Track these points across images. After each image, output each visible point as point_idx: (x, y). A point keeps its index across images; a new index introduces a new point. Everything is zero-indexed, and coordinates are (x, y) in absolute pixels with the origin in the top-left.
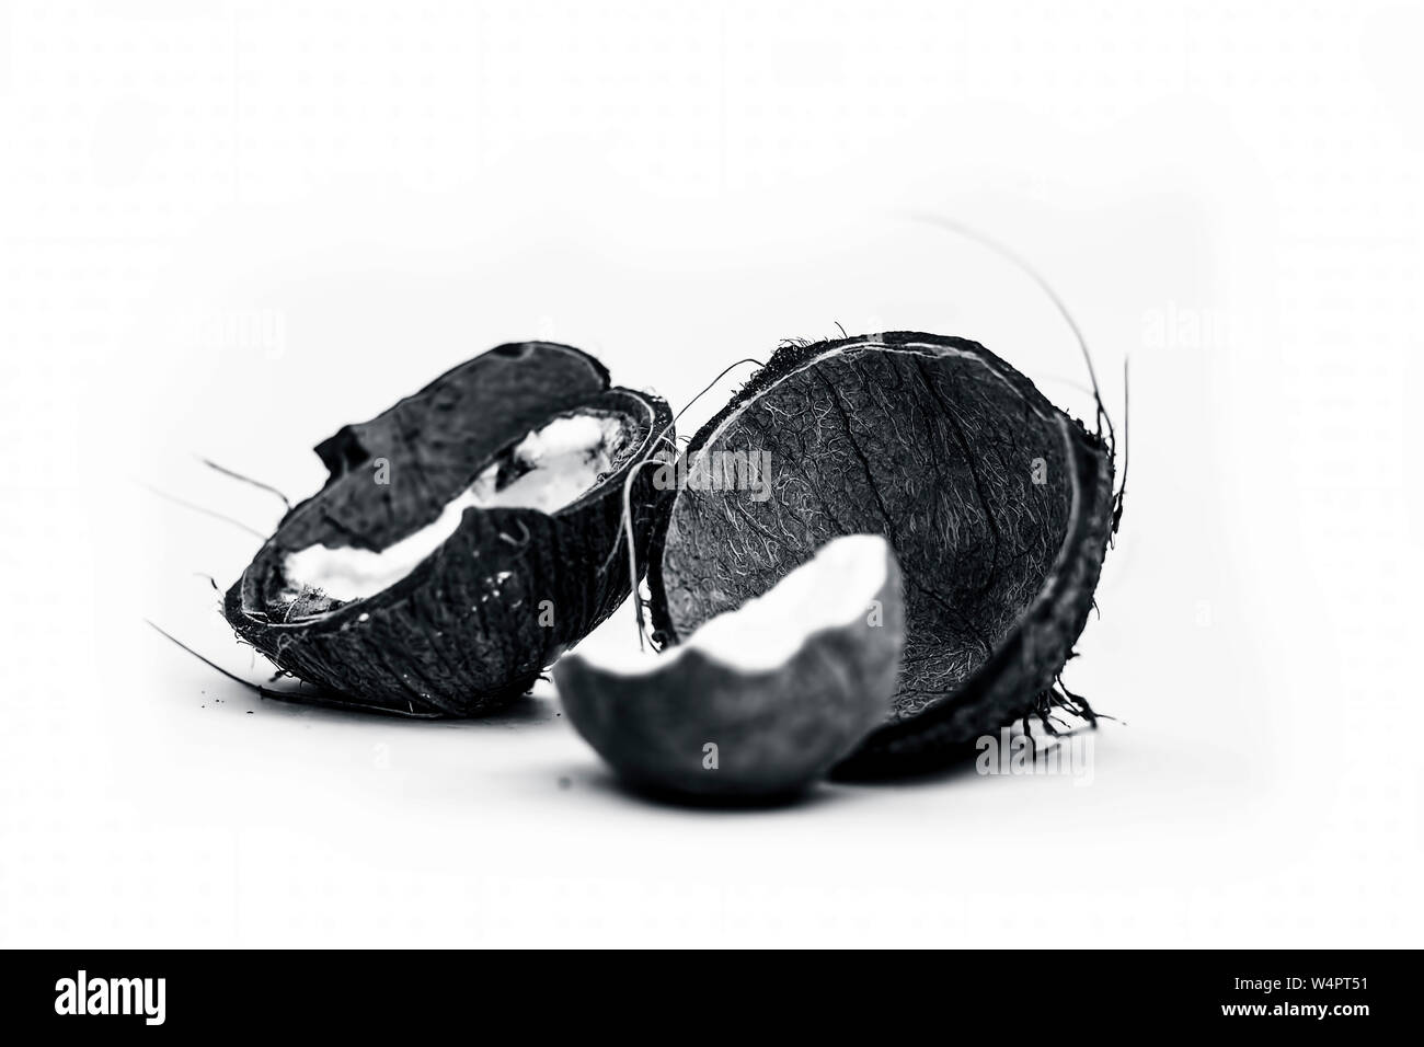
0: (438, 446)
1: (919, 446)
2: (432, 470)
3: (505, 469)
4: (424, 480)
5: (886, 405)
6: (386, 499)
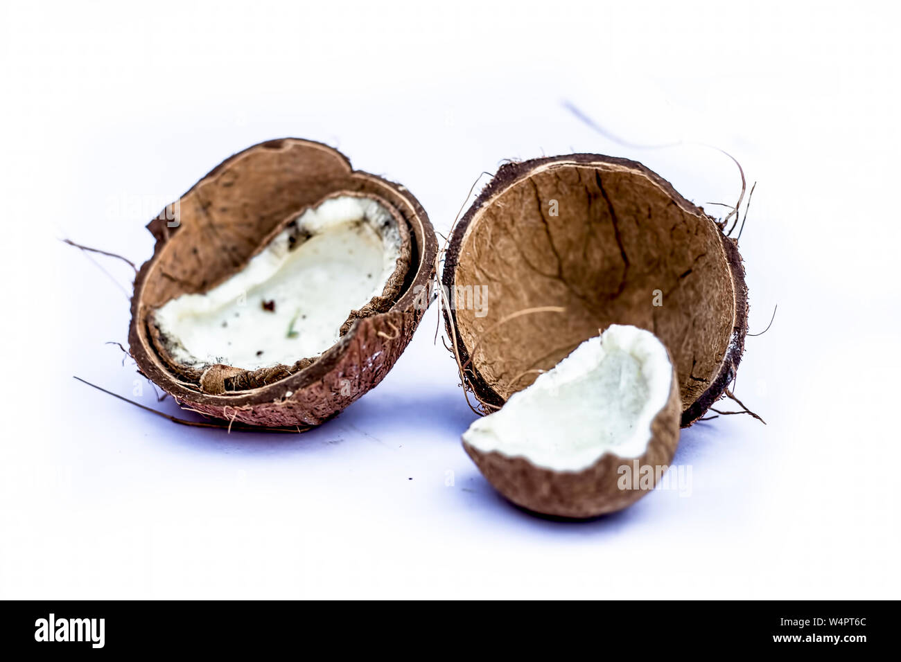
0: (224, 210)
1: (581, 213)
2: (222, 226)
3: (294, 236)
4: (217, 234)
5: (566, 193)
6: (195, 251)
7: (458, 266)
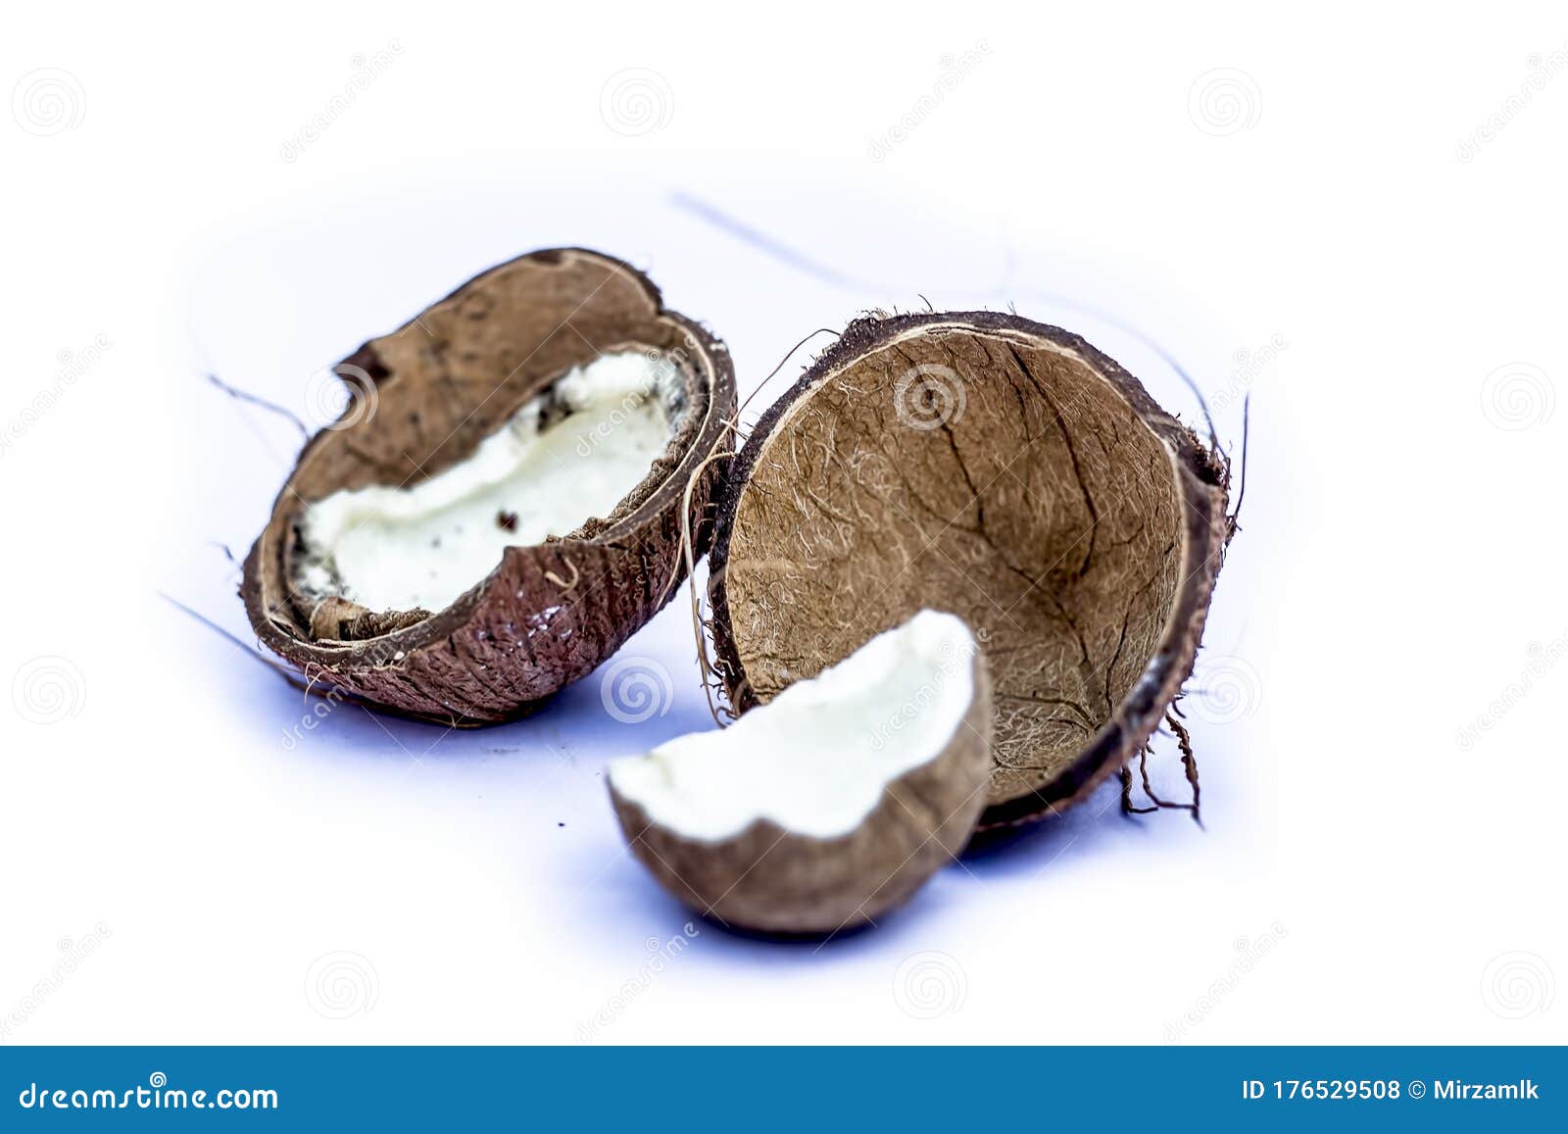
0: (470, 358)
1: (1011, 421)
2: (467, 384)
3: (547, 411)
4: (456, 396)
5: (975, 381)
6: (414, 419)
7: (749, 484)
